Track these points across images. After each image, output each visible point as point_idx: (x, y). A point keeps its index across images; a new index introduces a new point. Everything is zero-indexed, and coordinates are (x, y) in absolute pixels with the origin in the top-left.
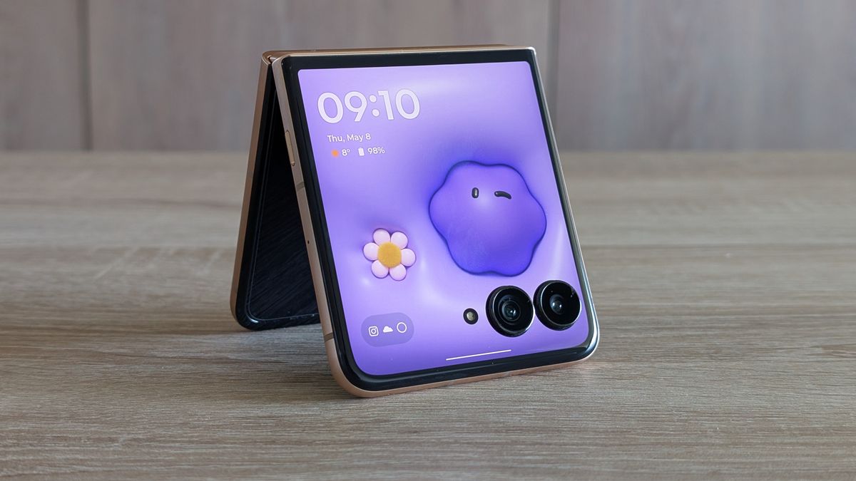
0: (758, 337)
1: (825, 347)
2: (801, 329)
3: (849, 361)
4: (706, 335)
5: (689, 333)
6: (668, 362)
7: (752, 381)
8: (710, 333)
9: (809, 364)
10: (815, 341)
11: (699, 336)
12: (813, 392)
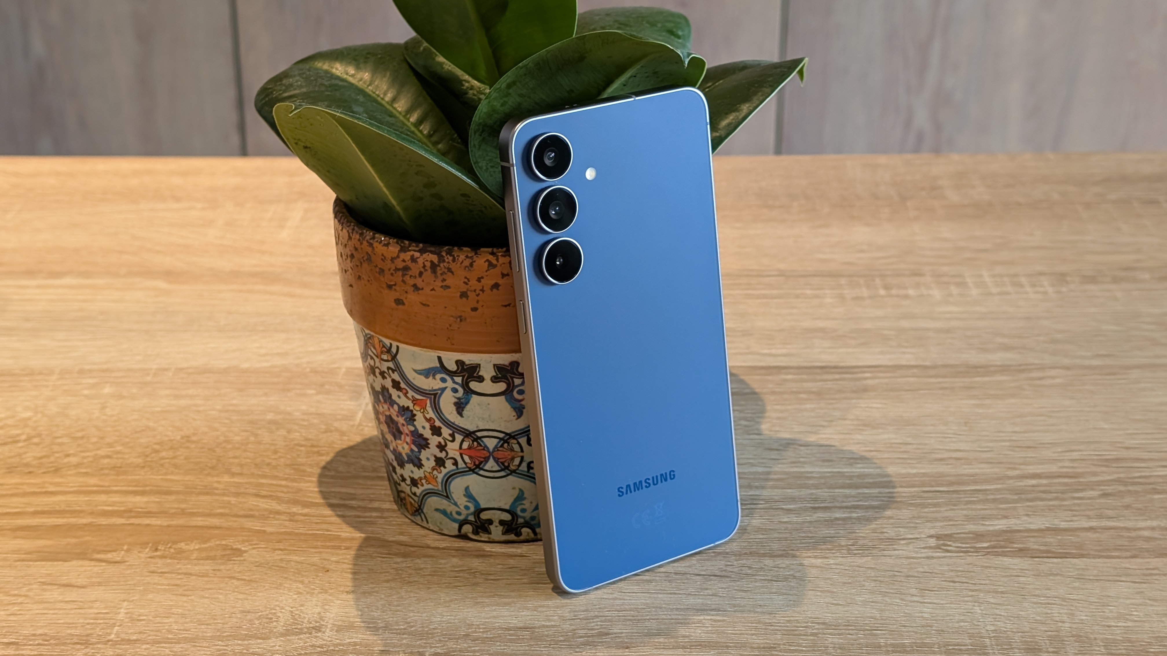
0: (891, 521)
1: (938, 537)
2: (926, 510)
3: (950, 557)
4: (850, 518)
5: (838, 515)
6: (815, 557)
7: (873, 584)
8: (854, 515)
9: (919, 560)
10: (933, 528)
11: (844, 519)
12: (915, 599)
